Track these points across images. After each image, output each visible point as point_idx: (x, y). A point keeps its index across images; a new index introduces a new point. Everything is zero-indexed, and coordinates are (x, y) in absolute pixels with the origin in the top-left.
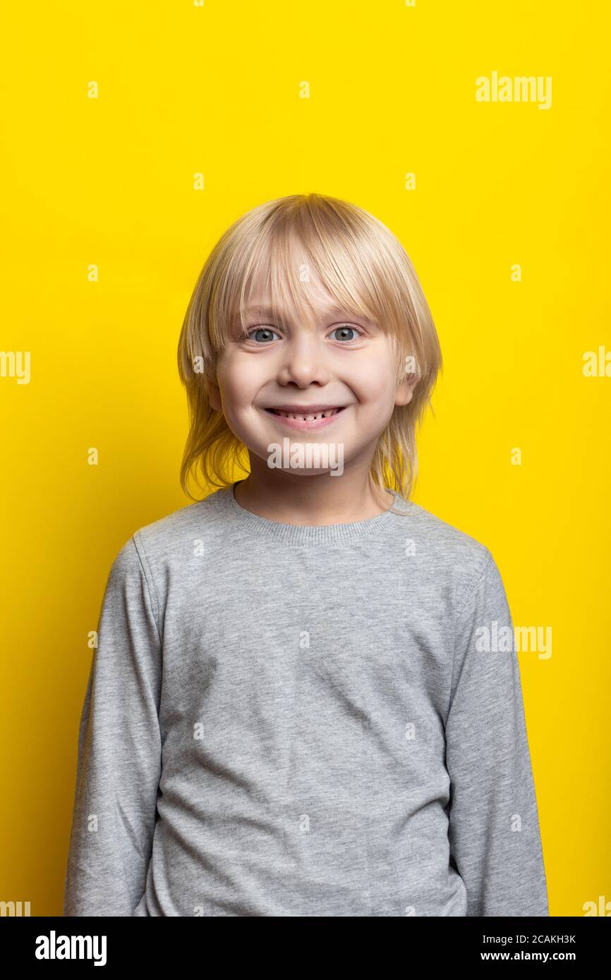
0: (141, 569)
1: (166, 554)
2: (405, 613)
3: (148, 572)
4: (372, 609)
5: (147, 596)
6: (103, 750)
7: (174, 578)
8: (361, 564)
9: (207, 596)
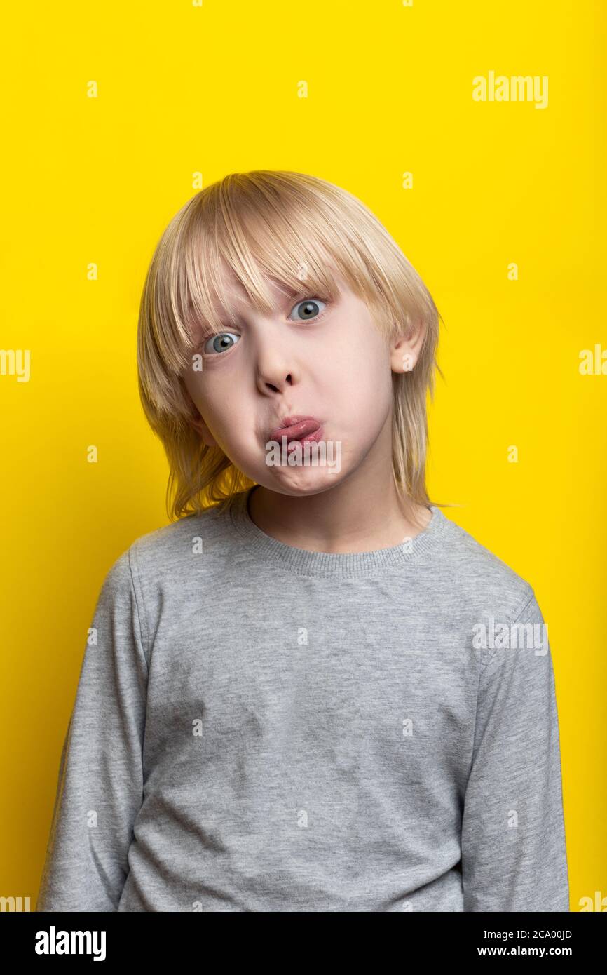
0: (133, 590)
1: (161, 574)
2: (419, 667)
3: (139, 593)
4: (382, 659)
5: (136, 621)
7: (167, 604)
8: (376, 602)
9: (200, 627)
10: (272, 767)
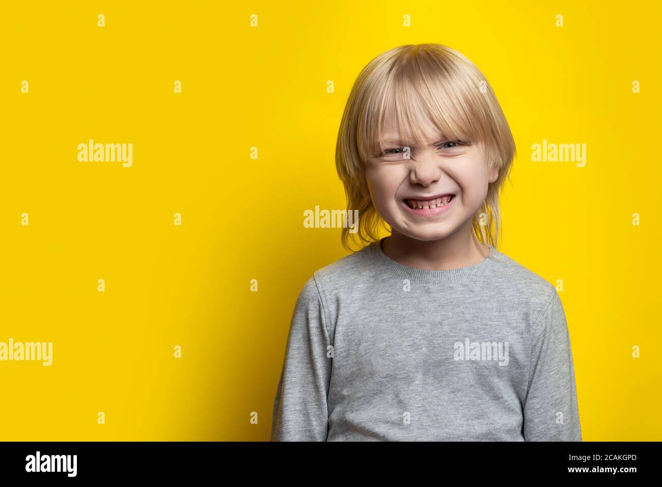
0: (320, 299)
1: (337, 289)
2: (498, 331)
3: (324, 300)
4: (476, 328)
5: (323, 317)
6: (288, 421)
7: (342, 305)
8: (468, 296)
9: (363, 317)
10: (417, 395)
